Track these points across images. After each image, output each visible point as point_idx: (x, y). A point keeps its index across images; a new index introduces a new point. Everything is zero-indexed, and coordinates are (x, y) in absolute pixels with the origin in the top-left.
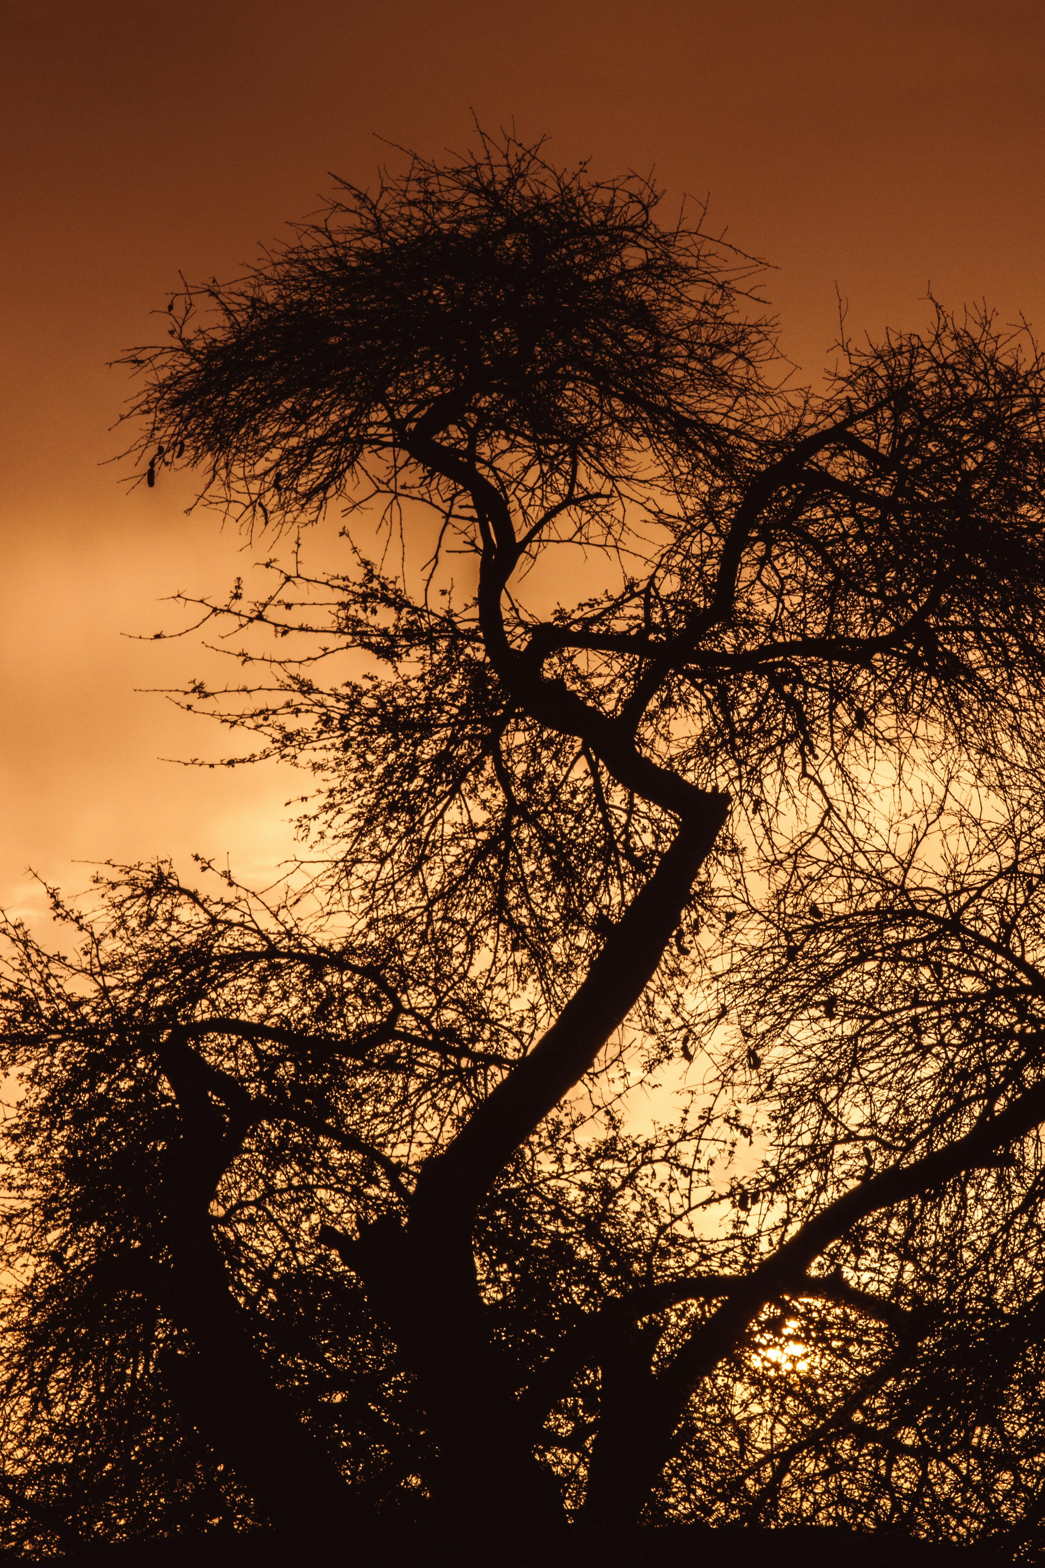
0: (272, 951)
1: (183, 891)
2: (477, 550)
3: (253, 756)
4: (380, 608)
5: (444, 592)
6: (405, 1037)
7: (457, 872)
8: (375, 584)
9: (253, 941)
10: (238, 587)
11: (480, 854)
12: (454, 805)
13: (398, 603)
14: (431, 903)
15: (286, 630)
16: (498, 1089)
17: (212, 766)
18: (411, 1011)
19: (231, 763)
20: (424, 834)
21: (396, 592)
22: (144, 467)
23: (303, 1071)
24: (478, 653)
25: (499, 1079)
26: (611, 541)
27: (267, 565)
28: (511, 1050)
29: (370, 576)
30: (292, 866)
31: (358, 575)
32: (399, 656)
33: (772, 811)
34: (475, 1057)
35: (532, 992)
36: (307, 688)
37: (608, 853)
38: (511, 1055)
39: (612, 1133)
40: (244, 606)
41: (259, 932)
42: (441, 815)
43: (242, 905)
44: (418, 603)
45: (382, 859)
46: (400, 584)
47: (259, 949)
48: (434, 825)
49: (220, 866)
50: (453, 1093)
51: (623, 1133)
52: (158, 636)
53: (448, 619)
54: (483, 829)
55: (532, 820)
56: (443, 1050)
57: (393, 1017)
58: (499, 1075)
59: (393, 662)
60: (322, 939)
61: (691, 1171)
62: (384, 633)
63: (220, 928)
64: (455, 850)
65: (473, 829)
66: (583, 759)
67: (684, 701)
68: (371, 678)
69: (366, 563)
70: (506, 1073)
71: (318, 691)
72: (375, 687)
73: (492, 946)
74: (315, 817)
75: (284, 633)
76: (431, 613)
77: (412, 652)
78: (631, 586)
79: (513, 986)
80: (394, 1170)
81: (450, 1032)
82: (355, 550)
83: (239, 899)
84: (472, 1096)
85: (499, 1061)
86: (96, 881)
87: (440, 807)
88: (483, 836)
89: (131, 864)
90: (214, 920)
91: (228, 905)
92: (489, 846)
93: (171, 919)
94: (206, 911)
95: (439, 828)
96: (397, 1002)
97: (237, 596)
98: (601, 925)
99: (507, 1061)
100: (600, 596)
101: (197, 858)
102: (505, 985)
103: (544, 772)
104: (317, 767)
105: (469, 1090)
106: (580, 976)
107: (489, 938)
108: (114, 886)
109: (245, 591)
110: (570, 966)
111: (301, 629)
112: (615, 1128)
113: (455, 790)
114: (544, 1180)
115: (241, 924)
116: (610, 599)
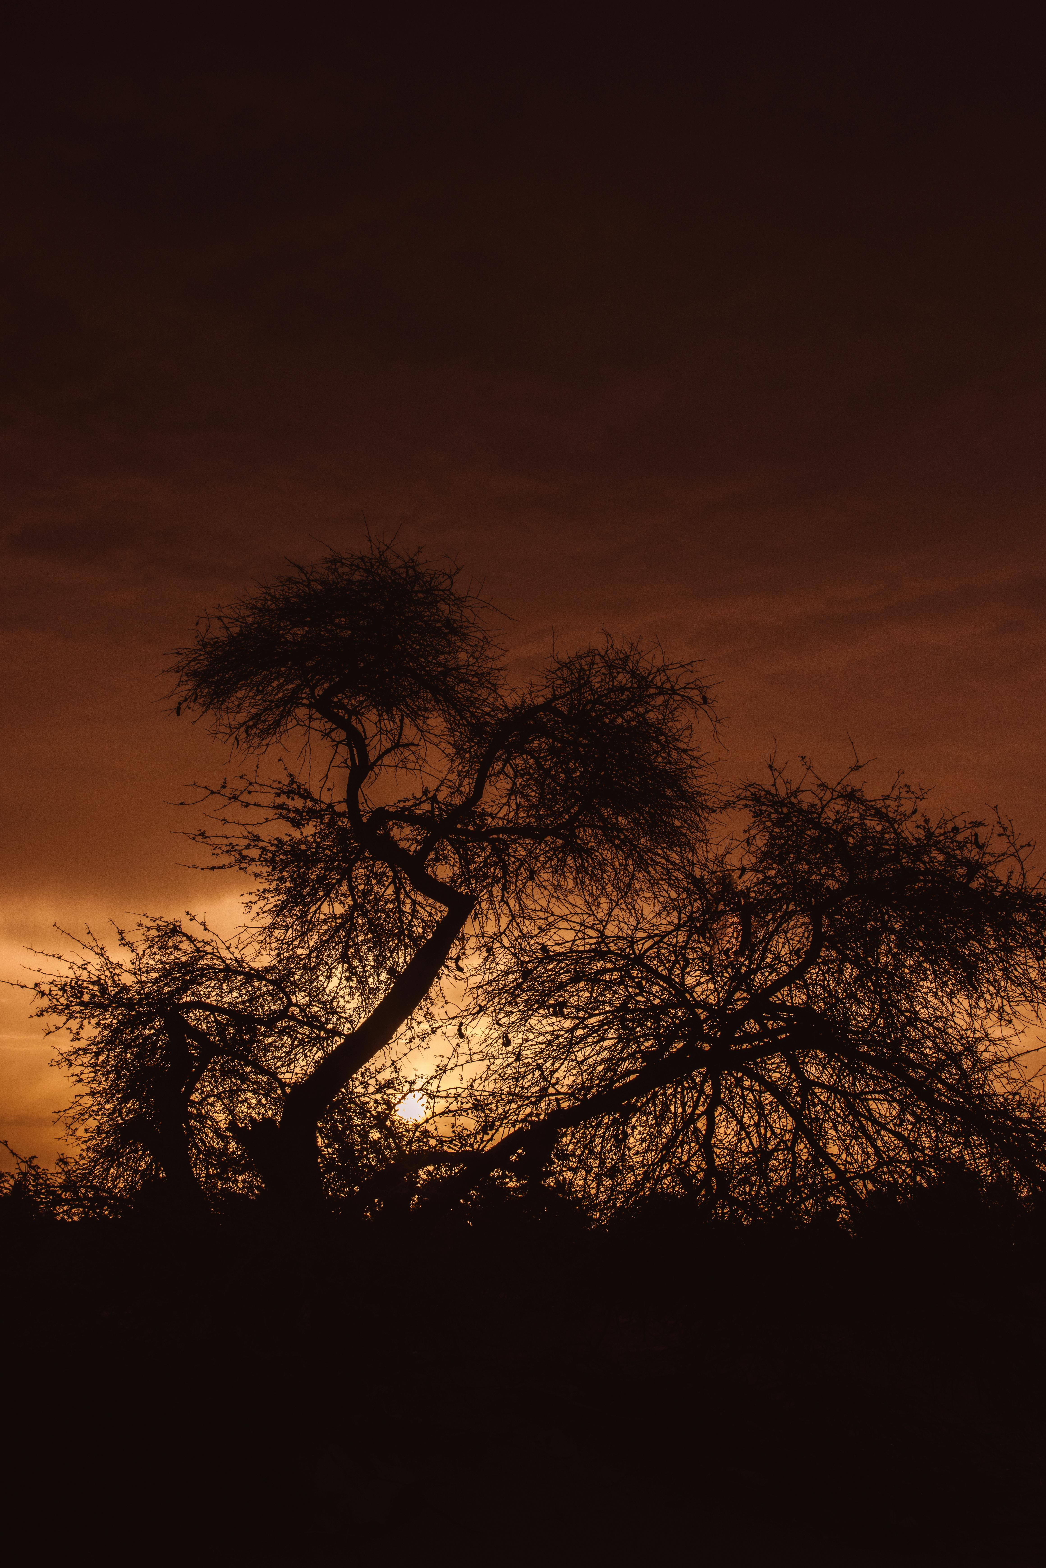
0: (228, 968)
1: (185, 935)
2: (348, 767)
3: (224, 865)
4: (296, 797)
5: (329, 790)
6: (293, 1018)
7: (324, 938)
8: (294, 786)
9: (217, 963)
10: (225, 783)
11: (336, 930)
12: (326, 904)
13: (306, 795)
14: (311, 953)
15: (247, 805)
16: (338, 1048)
17: (202, 869)
18: (297, 1005)
19: (213, 868)
20: (309, 918)
21: (305, 790)
22: (176, 705)
23: (239, 1032)
24: (344, 823)
25: (339, 1043)
26: (418, 767)
27: (241, 777)
28: (346, 1029)
29: (292, 781)
30: (242, 929)
31: (286, 781)
32: (304, 826)
33: (484, 918)
34: (327, 1031)
35: (357, 1000)
36: (257, 838)
37: (400, 936)
38: (346, 1032)
39: (394, 1075)
40: (227, 792)
41: (221, 958)
42: (319, 908)
43: (213, 944)
44: (316, 796)
45: (287, 928)
46: (307, 786)
47: (221, 967)
48: (315, 912)
49: (200, 918)
50: (315, 1048)
51: (401, 1074)
52: (182, 804)
53: (330, 806)
54: (339, 918)
55: (365, 914)
56: (312, 1026)
57: (287, 1008)
58: (339, 1041)
59: (300, 829)
60: (255, 965)
61: (435, 1096)
62: (297, 811)
63: (201, 954)
64: (325, 928)
65: (335, 917)
66: (392, 885)
67: (446, 858)
68: (289, 836)
69: (291, 775)
70: (343, 1041)
71: (261, 840)
72: (290, 840)
73: (339, 976)
74: (255, 903)
75: (246, 806)
76: (322, 802)
77: (311, 823)
78: (426, 792)
79: (347, 998)
80: (283, 1085)
81: (315, 1017)
82: (286, 768)
83: (212, 940)
84: (324, 1051)
85: (340, 1034)
86: (139, 925)
87: (319, 903)
88: (339, 921)
89: (157, 916)
90: (198, 950)
91: (206, 943)
92: (342, 925)
93: (176, 948)
94: (195, 946)
95: (317, 915)
96: (289, 999)
97: (224, 787)
98: (392, 971)
99: (344, 1034)
100: (409, 796)
101: (188, 913)
102: (344, 997)
103: (372, 890)
104: (257, 875)
105: (323, 1048)
106: (381, 996)
107: (338, 972)
108: (149, 929)
109: (228, 785)
110: (377, 989)
111: (255, 805)
112: (396, 1072)
113: (327, 894)
114: (358, 1097)
115: (212, 953)
116: (415, 798)
